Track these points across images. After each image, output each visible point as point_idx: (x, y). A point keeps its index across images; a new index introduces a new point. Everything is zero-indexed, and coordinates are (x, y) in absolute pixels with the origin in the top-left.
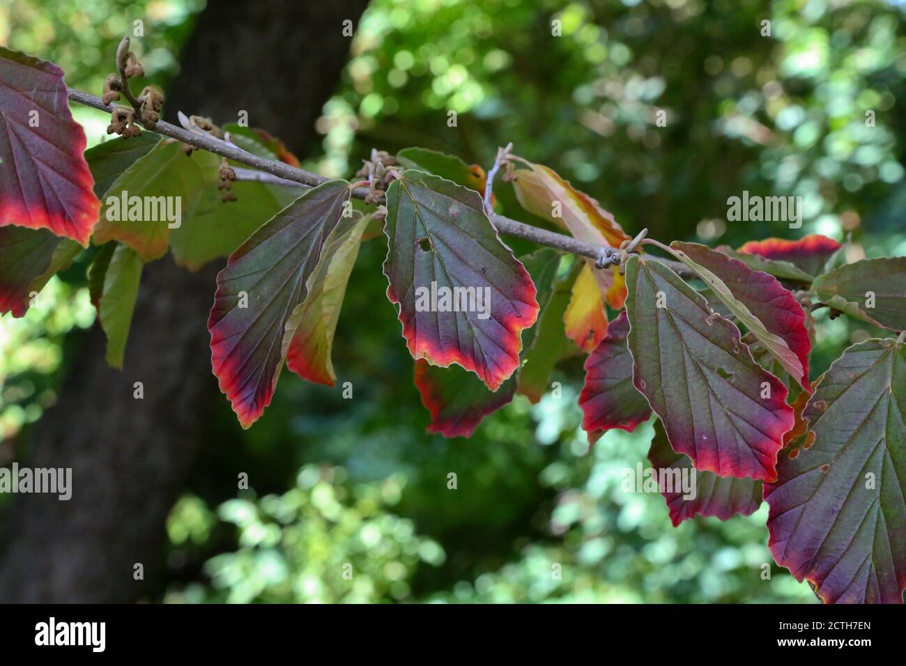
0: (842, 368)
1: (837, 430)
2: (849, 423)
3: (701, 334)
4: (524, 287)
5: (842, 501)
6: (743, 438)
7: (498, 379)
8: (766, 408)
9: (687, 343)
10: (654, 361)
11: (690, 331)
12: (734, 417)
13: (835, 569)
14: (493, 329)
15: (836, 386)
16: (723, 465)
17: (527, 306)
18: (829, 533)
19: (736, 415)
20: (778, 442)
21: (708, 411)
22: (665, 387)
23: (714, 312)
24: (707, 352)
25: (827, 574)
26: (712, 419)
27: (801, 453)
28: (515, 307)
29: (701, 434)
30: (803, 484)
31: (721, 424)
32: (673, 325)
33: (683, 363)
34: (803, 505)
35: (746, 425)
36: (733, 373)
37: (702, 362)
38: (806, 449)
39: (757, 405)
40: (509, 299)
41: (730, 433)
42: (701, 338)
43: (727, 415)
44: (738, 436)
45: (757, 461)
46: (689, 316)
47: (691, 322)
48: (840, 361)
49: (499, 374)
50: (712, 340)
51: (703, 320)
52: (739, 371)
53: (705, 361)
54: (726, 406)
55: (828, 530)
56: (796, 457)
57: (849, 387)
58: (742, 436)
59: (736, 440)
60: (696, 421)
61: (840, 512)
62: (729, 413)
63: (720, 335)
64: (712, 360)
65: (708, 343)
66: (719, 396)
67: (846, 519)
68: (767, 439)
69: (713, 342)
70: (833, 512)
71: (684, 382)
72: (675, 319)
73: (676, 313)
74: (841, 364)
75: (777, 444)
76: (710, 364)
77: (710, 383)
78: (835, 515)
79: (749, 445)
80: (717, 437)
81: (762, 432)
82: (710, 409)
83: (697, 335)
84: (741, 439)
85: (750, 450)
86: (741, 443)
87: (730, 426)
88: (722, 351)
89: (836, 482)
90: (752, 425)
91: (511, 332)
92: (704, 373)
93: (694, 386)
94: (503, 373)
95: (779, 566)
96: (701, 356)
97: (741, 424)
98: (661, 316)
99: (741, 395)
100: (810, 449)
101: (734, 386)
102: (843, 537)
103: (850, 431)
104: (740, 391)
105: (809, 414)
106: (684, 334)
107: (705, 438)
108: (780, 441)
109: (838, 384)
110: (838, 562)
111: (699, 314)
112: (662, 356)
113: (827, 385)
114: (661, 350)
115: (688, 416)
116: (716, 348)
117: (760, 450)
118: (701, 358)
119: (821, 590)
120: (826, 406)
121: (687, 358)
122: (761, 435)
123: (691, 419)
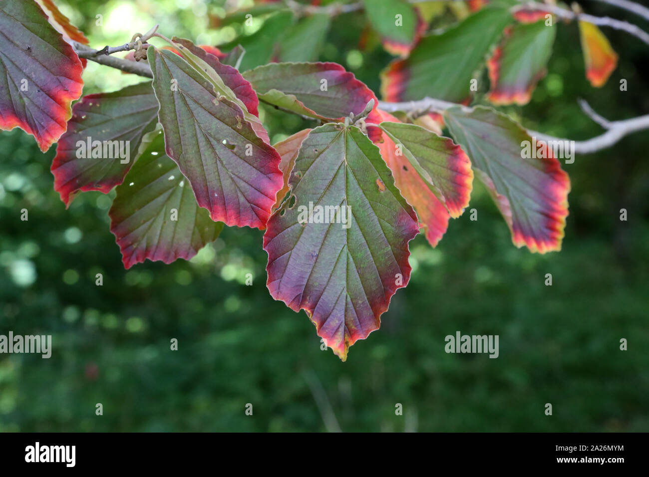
0: (309, 146)
1: (310, 194)
2: (317, 188)
3: (209, 112)
4: (70, 66)
5: (318, 248)
6: (244, 196)
7: (48, 142)
8: (261, 172)
9: (197, 119)
10: (176, 133)
11: (200, 109)
12: (236, 179)
13: (321, 300)
14: (41, 99)
15: (307, 159)
16: (230, 217)
17: (72, 82)
18: (312, 273)
19: (239, 177)
20: (272, 199)
21: (216, 173)
22: (185, 154)
23: (221, 95)
24: (214, 126)
25: (316, 304)
26: (220, 179)
27: (286, 212)
28: (60, 82)
29: (213, 192)
30: (290, 235)
31: (227, 184)
32: (186, 104)
33: (196, 135)
34: (290, 252)
35: (246, 185)
36: (236, 144)
37: (211, 136)
38: (290, 209)
39: (254, 169)
40: (54, 75)
41: (233, 191)
42: (208, 115)
43: (232, 178)
44: (239, 194)
45: (254, 213)
46: (198, 97)
47: (201, 102)
48: (307, 140)
49: (49, 138)
50: (218, 117)
51: (210, 101)
52: (240, 142)
53: (212, 134)
54: (230, 170)
55: (310, 270)
56: (284, 215)
57: (315, 160)
58: (243, 193)
59: (238, 196)
60: (209, 182)
61: (318, 256)
62: (233, 176)
63: (225, 113)
64: (218, 133)
65: (215, 119)
66: (224, 162)
67: (323, 262)
68: (263, 196)
69: (219, 119)
70: (313, 256)
71: (198, 150)
72: (187, 99)
73: (188, 95)
74: (308, 143)
75: (271, 201)
76: (217, 136)
77: (217, 151)
78: (314, 258)
79: (248, 201)
80: (224, 194)
81: (259, 191)
82: (218, 173)
83: (206, 113)
84: (242, 196)
85: (248, 205)
86: (242, 199)
87: (233, 186)
88: (226, 126)
89: (312, 234)
90: (251, 186)
91: (60, 103)
92: (212, 143)
93: (206, 154)
94: (52, 137)
95: (276, 300)
96: (209, 129)
97: (242, 184)
98: (176, 96)
99: (242, 161)
100: (293, 209)
101: (236, 154)
102: (323, 276)
103: (318, 194)
104: (241, 158)
105: (292, 182)
106: (195, 112)
107: (216, 195)
108: (274, 198)
109: (308, 158)
110: (322, 294)
111: (208, 96)
112: (180, 129)
113: (301, 159)
114: (179, 124)
115: (203, 177)
116: (221, 124)
117: (258, 205)
118: (209, 131)
119: (314, 316)
120: (302, 175)
121: (198, 131)
122: (257, 193)
123: (205, 180)
